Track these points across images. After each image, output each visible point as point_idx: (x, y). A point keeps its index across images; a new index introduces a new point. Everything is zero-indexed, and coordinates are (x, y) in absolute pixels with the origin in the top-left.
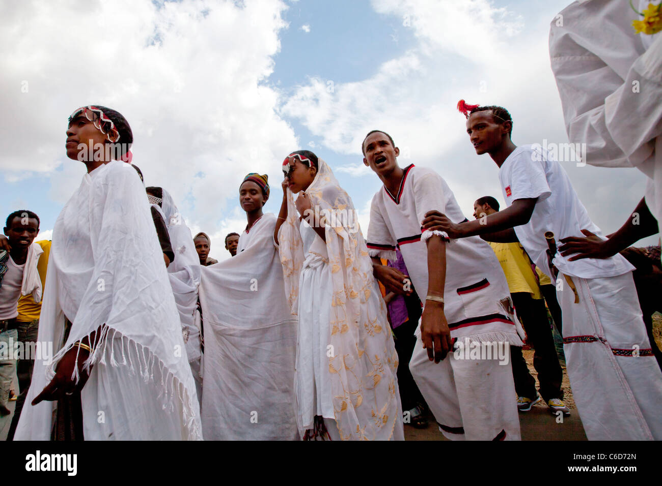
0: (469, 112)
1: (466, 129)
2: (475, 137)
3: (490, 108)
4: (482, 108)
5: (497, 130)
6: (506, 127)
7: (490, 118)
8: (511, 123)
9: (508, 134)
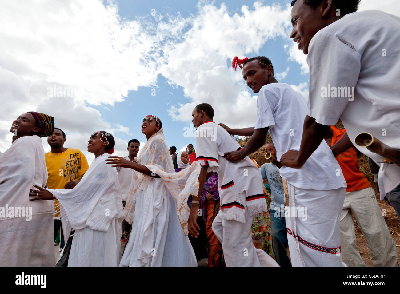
0: (242, 65)
1: (243, 77)
2: (249, 81)
3: (257, 58)
4: (250, 59)
5: (264, 73)
6: (269, 70)
7: (257, 65)
8: (272, 67)
9: (272, 74)
